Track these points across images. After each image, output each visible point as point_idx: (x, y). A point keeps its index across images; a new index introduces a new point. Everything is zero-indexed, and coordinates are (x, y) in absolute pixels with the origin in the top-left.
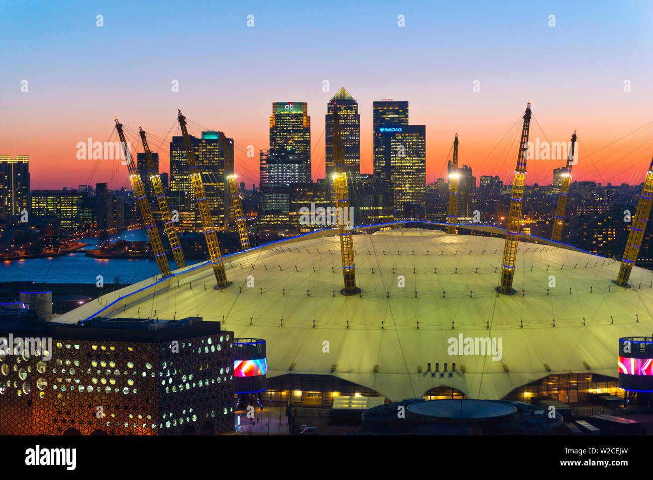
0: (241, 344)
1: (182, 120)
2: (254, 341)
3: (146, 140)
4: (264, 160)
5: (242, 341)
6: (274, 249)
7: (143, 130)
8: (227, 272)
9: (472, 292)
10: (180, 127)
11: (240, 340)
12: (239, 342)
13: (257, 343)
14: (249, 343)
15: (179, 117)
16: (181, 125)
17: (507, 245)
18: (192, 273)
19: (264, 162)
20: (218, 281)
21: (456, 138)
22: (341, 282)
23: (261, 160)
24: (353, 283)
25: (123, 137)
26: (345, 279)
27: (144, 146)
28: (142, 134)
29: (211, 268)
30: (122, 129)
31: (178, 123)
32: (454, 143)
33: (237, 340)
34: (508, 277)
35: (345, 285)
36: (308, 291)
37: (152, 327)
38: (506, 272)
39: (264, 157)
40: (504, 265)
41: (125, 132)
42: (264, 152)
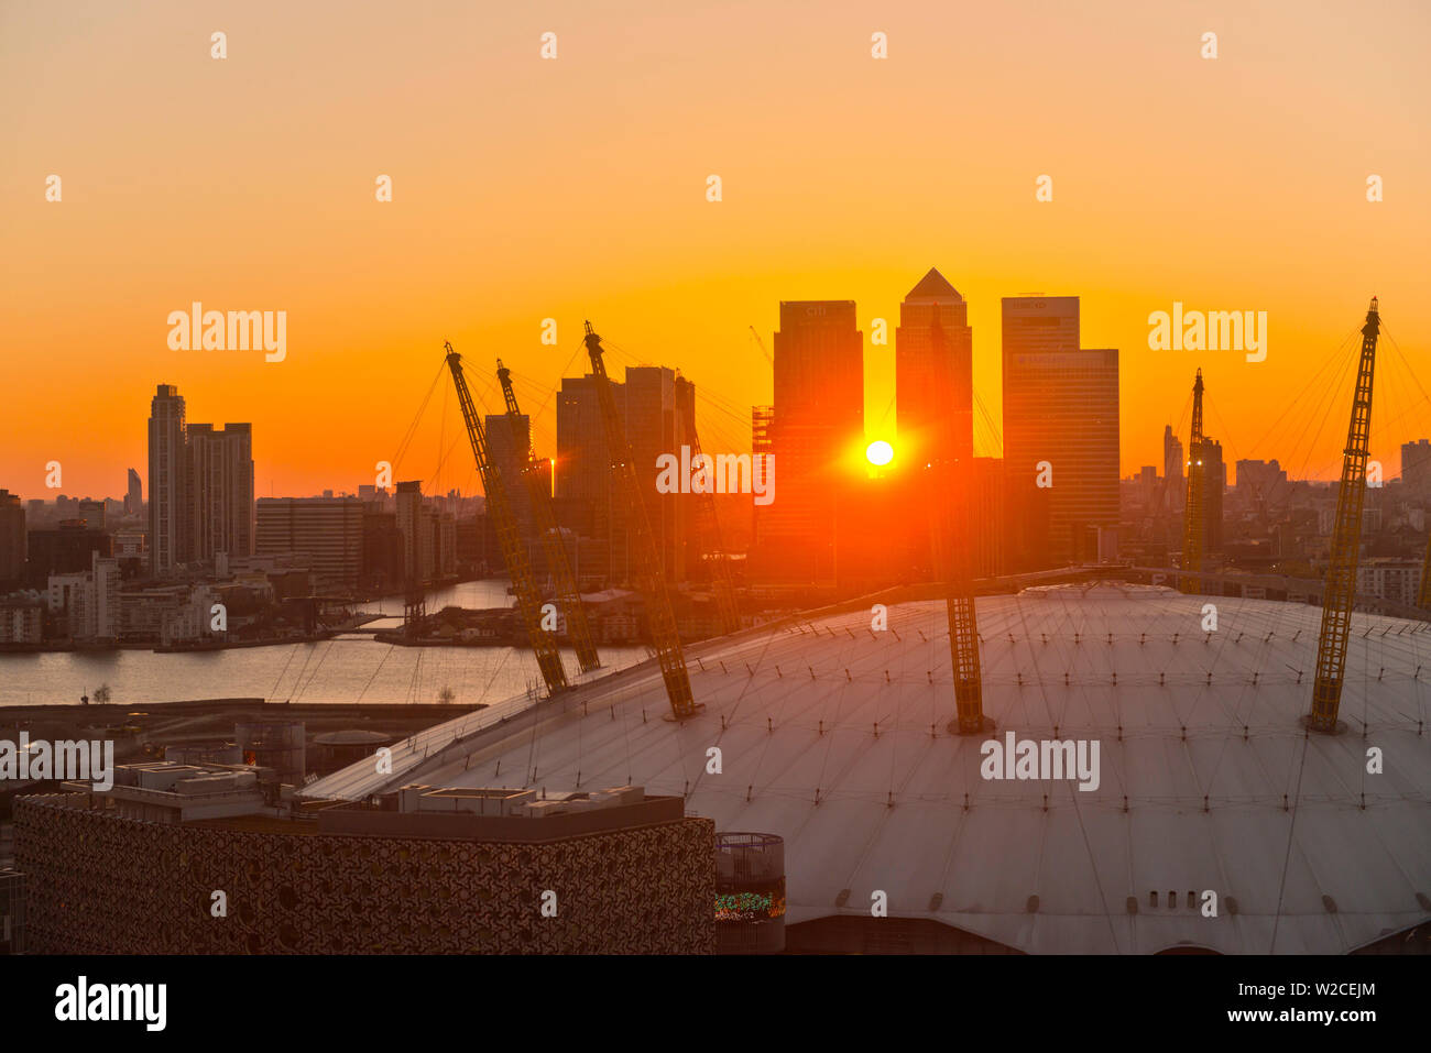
0: (728, 846)
1: (593, 343)
2: (756, 839)
3: (511, 389)
4: (762, 428)
5: (731, 840)
6: (796, 629)
7: (506, 367)
8: (692, 682)
9: (1246, 728)
10: (589, 359)
11: (726, 838)
12: (723, 843)
13: (764, 844)
14: (744, 846)
15: (587, 338)
16: (590, 354)
17: (1326, 620)
18: (615, 682)
19: (763, 433)
20: (672, 701)
21: (1199, 378)
22: (948, 704)
23: (756, 429)
24: (978, 706)
25: (463, 382)
26: (958, 698)
27: (507, 402)
28: (504, 375)
29: (656, 672)
30: (461, 363)
31: (584, 350)
32: (1195, 389)
33: (721, 836)
34: (1328, 693)
35: (960, 713)
36: (876, 725)
37: (531, 808)
38: (1323, 681)
39: (763, 423)
40: (1320, 664)
41: (466, 372)
42: (763, 410)
